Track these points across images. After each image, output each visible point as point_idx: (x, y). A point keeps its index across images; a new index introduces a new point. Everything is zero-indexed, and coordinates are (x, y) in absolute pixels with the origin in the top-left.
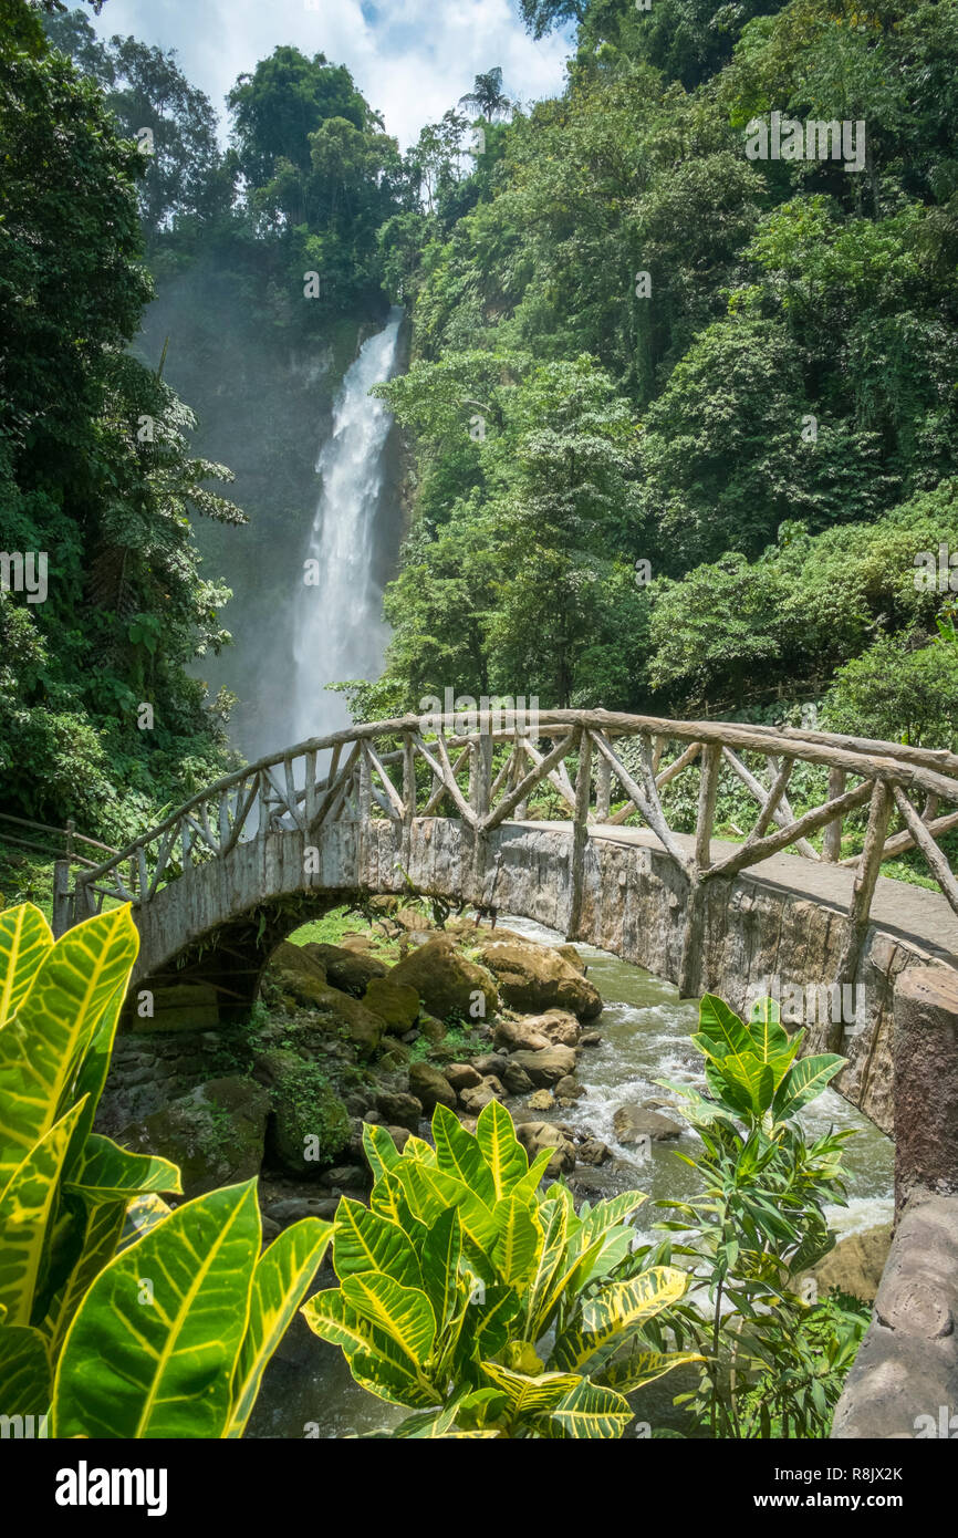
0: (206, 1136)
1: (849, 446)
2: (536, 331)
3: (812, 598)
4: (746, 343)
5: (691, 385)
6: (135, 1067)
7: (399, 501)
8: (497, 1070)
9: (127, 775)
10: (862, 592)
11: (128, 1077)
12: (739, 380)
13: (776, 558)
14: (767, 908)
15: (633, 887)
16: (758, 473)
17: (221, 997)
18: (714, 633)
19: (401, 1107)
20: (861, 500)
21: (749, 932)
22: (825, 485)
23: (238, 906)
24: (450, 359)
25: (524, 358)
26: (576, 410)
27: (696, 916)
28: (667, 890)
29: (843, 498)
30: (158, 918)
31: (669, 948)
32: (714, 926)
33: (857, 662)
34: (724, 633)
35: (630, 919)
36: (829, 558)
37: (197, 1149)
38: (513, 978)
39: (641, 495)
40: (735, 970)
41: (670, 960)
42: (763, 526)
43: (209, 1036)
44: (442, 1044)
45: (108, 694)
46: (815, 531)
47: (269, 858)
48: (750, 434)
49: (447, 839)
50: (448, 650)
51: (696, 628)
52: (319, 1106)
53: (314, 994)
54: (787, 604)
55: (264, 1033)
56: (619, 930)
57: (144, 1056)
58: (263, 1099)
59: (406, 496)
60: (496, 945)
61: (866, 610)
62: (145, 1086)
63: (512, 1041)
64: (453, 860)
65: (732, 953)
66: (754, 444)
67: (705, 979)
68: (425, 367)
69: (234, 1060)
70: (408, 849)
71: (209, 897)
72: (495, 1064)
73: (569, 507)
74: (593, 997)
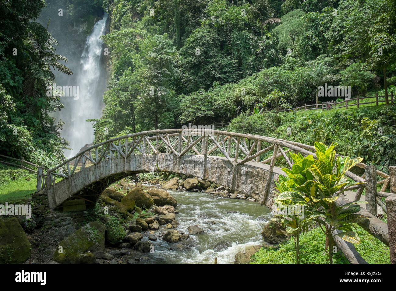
0: (92, 236)
1: (231, 63)
2: (148, 25)
3: (222, 102)
4: (206, 34)
5: (191, 45)
6: (66, 221)
7: (106, 68)
8: (157, 219)
9: (37, 144)
10: (234, 101)
11: (64, 223)
12: (204, 44)
13: (212, 91)
14: (251, 170)
15: (219, 168)
16: (208, 68)
17: (87, 202)
18: (198, 109)
19: (137, 228)
20: (233, 78)
21: (247, 176)
22: (225, 73)
23: (102, 176)
24: (123, 31)
25: (144, 32)
26: (162, 48)
27: (235, 173)
28: (227, 168)
29: (229, 77)
30: (74, 181)
31: (228, 180)
32: (238, 175)
33: (236, 118)
34: (200, 109)
35: (218, 174)
36: (226, 92)
37: (90, 239)
38: (156, 197)
39: (178, 72)
40: (243, 183)
41: (228, 182)
42: (209, 82)
43: (85, 212)
44: (141, 213)
45: (30, 121)
46: (222, 84)
47: (113, 164)
48: (206, 58)
49: (169, 158)
50: (125, 112)
51: (193, 108)
52: (118, 228)
53: (109, 201)
54: (216, 103)
55: (99, 211)
56: (215, 176)
57: (68, 218)
58: (104, 226)
59: (108, 67)
60: (150, 189)
61: (235, 105)
62: (69, 226)
63: (159, 213)
64: (171, 163)
65: (243, 180)
66: (207, 61)
67: (236, 186)
68: (116, 32)
69: (91, 218)
70: (157, 161)
71: (91, 175)
72: (156, 218)
73: (160, 75)
74: (175, 202)
